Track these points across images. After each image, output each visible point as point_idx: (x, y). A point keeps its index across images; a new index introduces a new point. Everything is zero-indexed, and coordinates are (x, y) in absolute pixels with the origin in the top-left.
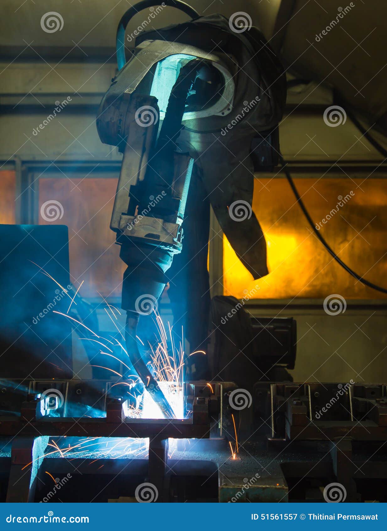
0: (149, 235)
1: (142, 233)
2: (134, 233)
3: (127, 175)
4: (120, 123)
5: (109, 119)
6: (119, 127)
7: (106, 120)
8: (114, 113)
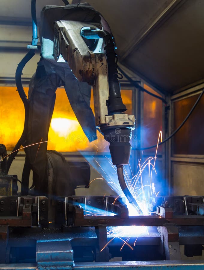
0: (124, 123)
1: (120, 123)
2: (117, 123)
3: (103, 95)
4: (93, 71)
5: (87, 69)
6: (93, 72)
7: (86, 70)
8: (89, 65)
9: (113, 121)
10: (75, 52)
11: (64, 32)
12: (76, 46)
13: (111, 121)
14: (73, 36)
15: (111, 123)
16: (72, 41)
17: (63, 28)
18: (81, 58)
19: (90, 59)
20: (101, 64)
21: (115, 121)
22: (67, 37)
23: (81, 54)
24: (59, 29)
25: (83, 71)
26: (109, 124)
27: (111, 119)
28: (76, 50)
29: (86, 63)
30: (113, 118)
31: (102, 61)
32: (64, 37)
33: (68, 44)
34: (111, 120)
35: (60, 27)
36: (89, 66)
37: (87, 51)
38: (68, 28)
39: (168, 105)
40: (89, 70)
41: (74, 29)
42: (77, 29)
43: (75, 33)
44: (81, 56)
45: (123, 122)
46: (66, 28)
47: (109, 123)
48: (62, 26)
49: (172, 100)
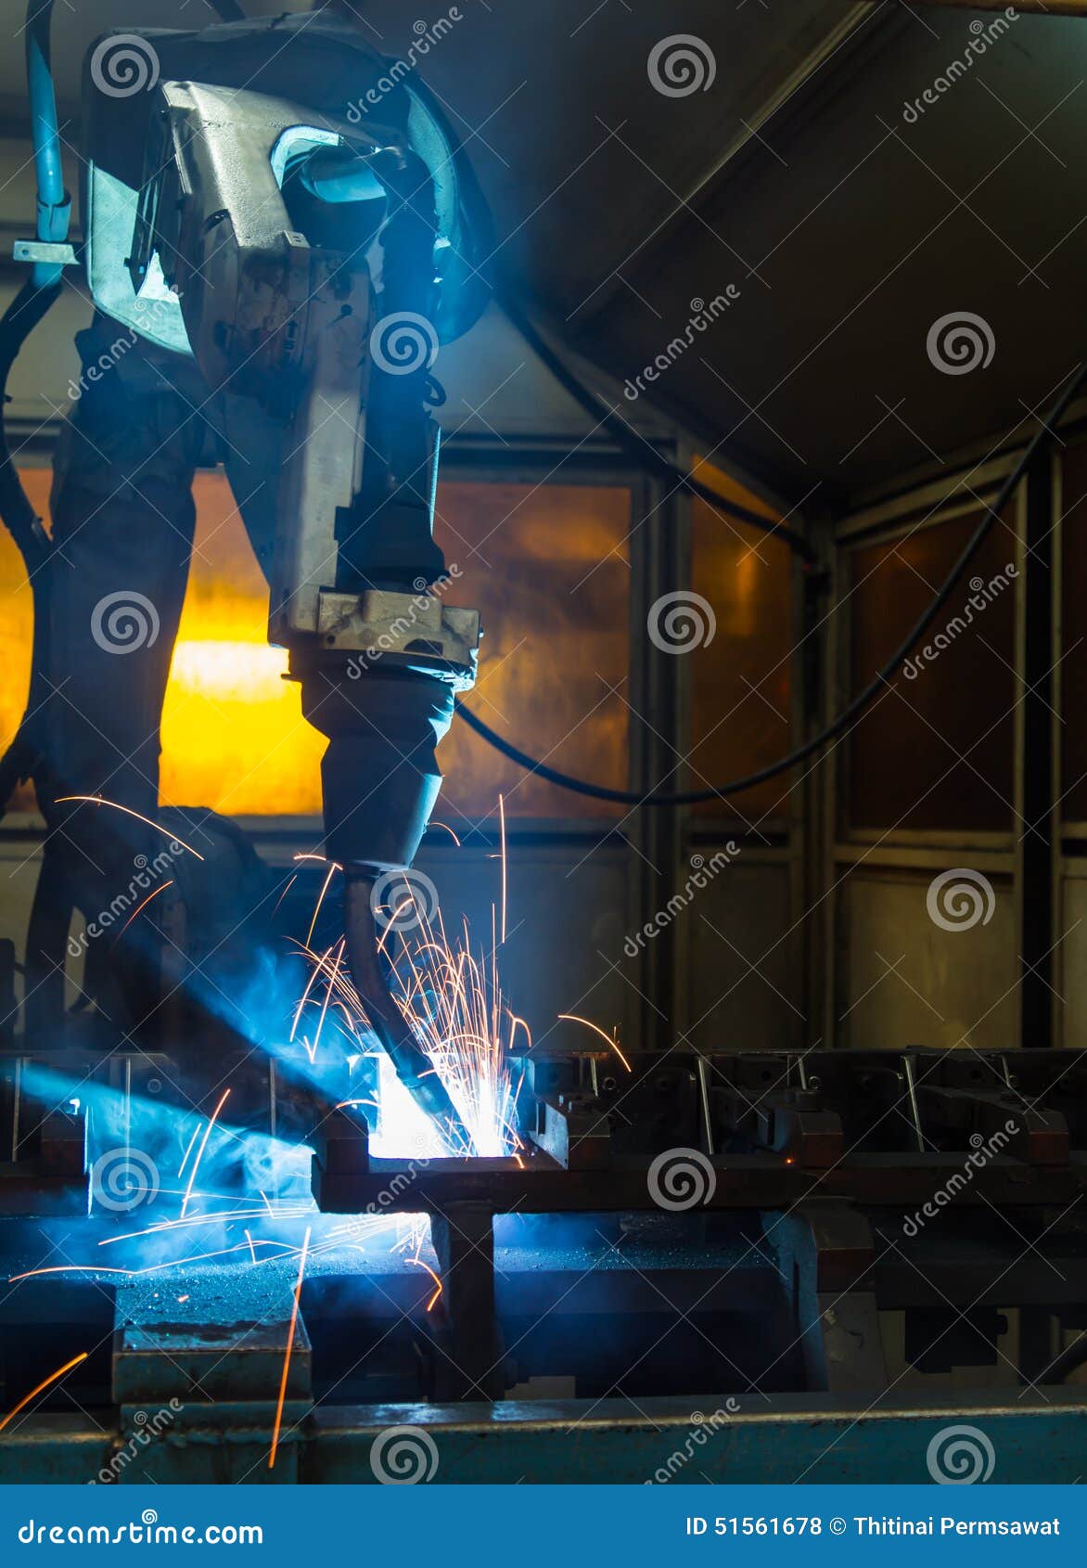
0: (412, 646)
2: (372, 641)
3: (326, 478)
4: (291, 334)
5: (260, 324)
6: (288, 345)
7: (251, 326)
8: (274, 303)
9: (356, 627)
10: (214, 230)
11: (186, 135)
12: (229, 201)
13: (344, 622)
14: (225, 155)
15: (346, 632)
16: (211, 176)
17: (185, 114)
18: (234, 256)
19: (280, 273)
20: (339, 314)
21: (364, 626)
22: (196, 157)
23: (241, 242)
24: (166, 118)
25: (233, 327)
26: (332, 639)
27: (346, 612)
28: (221, 219)
29: (256, 289)
30: (362, 609)
31: (347, 297)
32: (178, 157)
33: (188, 188)
34: (347, 617)
35: (173, 108)
36: (273, 310)
37: (280, 232)
38: (211, 116)
39: (820, 569)
40: (270, 329)
41: (243, 126)
42: (257, 127)
43: (243, 144)
44: (239, 250)
45: (410, 638)
46: (205, 114)
47: (332, 632)
48: (185, 105)
49: (842, 542)
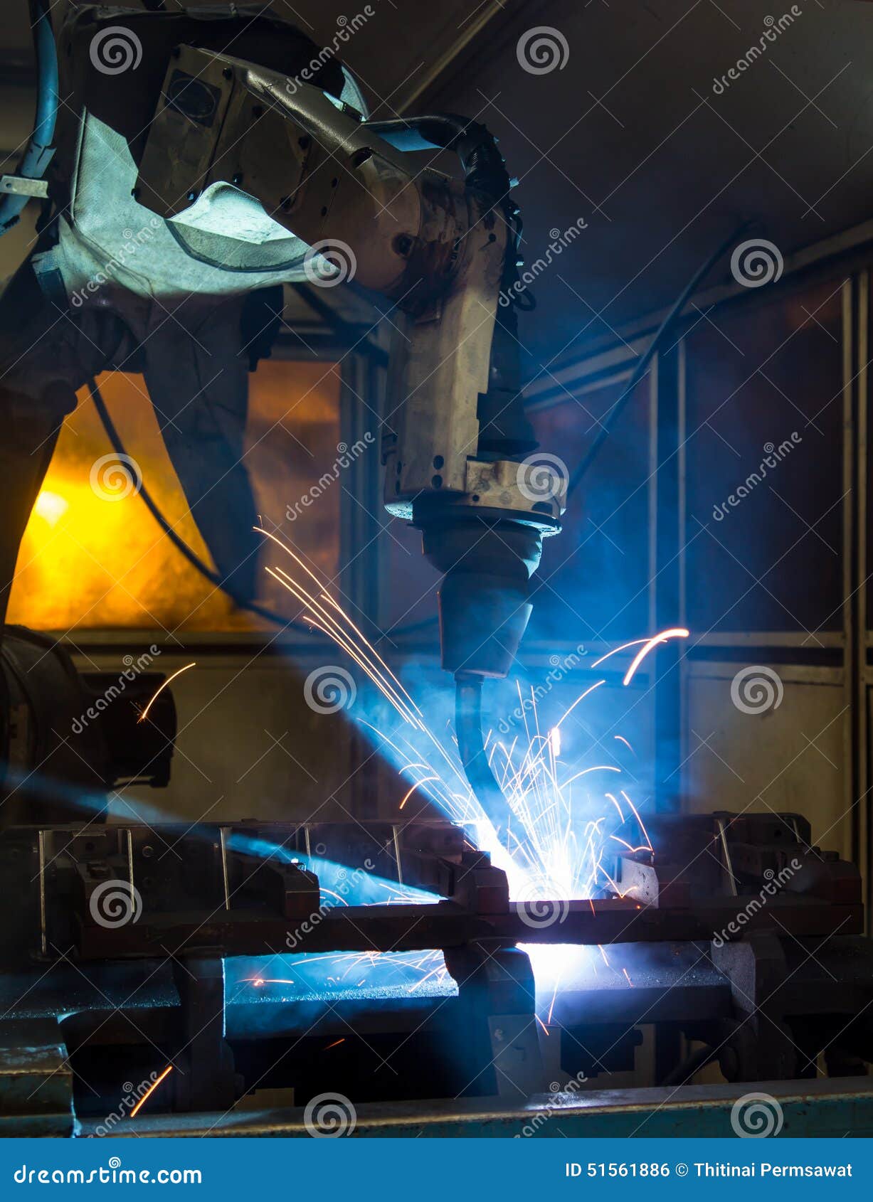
0: (536, 506)
1: (525, 502)
2: (510, 502)
4: (456, 248)
5: (436, 237)
6: (453, 255)
7: (431, 239)
8: (446, 222)
9: (494, 489)
10: (369, 163)
13: (483, 484)
15: (486, 493)
20: (488, 240)
21: (501, 489)
24: (227, 73)
25: (416, 239)
26: (476, 498)
27: (484, 476)
28: (368, 155)
29: (434, 209)
30: (496, 474)
31: (493, 228)
34: (485, 479)
36: (445, 228)
40: (443, 242)
47: (476, 492)
